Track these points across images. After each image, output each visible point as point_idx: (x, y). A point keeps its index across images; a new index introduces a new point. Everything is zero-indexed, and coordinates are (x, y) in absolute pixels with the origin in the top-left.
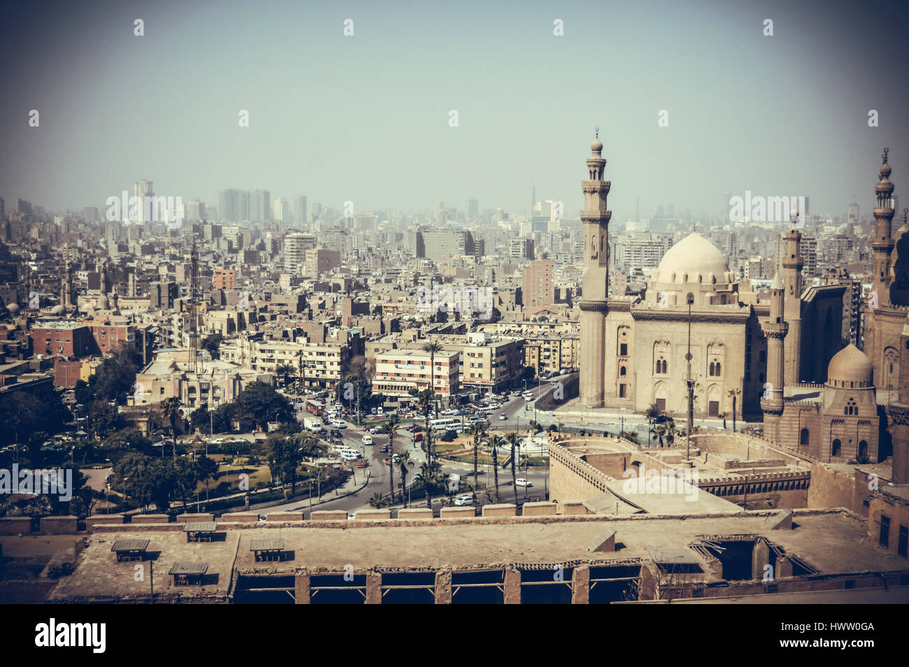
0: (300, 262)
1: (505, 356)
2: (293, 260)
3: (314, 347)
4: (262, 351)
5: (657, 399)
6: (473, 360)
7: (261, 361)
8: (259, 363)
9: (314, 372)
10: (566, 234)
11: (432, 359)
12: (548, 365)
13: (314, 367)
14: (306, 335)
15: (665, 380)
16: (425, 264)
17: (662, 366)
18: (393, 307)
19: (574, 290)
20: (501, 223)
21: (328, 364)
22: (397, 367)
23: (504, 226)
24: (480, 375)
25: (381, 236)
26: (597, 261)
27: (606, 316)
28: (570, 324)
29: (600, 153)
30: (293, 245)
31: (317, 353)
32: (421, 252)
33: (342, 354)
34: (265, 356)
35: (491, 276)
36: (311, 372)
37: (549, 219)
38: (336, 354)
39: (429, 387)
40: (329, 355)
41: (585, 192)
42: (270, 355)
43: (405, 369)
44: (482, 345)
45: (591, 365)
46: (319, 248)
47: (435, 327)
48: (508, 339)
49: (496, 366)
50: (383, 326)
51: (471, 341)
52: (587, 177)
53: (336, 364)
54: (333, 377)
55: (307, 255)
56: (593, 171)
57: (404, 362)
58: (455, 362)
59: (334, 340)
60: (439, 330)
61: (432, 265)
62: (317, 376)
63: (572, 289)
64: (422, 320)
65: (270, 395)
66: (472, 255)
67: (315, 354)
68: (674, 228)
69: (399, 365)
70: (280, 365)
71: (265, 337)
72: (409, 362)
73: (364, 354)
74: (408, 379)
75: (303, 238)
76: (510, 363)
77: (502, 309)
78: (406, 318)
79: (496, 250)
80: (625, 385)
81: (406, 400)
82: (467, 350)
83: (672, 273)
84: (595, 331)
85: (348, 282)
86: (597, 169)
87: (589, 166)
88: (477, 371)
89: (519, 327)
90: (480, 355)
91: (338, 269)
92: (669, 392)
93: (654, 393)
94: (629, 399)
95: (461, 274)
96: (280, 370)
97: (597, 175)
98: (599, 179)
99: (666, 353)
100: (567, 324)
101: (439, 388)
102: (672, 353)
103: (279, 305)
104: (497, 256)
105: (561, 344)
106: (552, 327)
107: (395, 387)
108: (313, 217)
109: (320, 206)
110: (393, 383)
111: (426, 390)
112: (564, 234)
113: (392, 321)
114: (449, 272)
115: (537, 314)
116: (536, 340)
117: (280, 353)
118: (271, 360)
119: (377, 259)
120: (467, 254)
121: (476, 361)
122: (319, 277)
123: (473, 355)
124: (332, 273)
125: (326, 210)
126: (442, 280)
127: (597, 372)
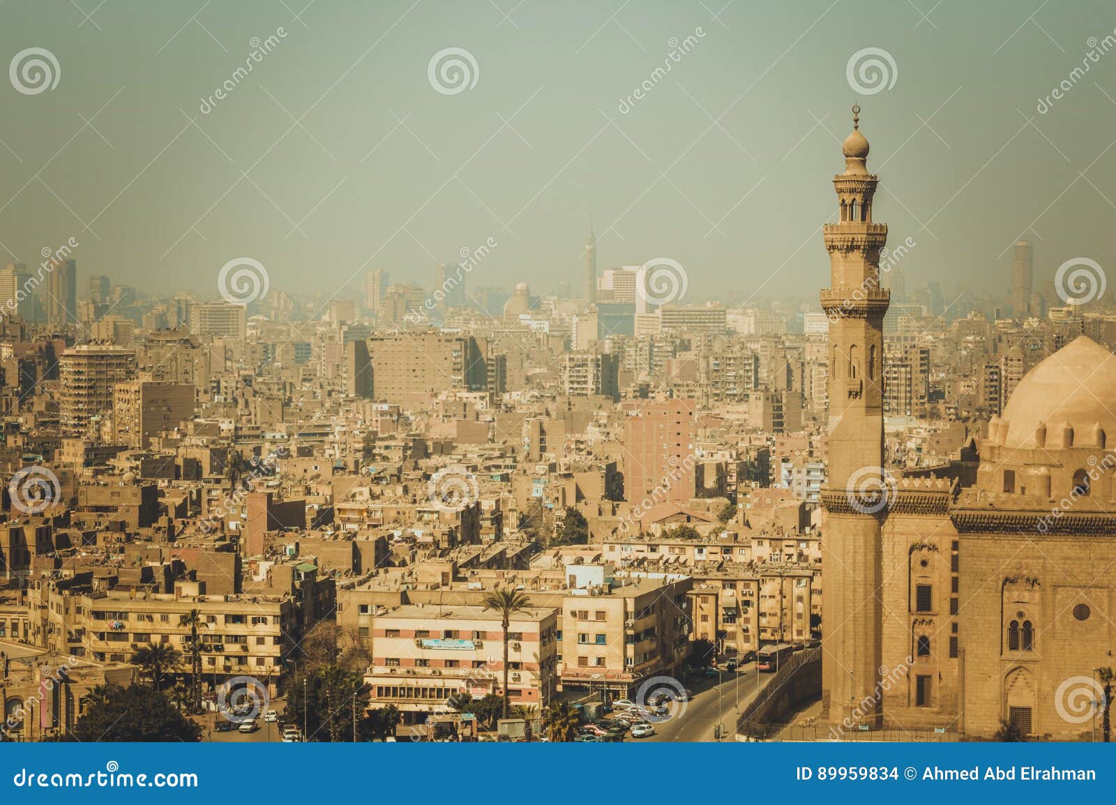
0: (98, 410)
1: (654, 616)
2: (80, 406)
3: (217, 603)
4: (99, 615)
5: (1013, 709)
6: (583, 627)
7: (94, 637)
8: (90, 643)
9: (221, 661)
10: (682, 341)
11: (506, 625)
12: (733, 636)
13: (220, 649)
14: (193, 577)
15: (1030, 666)
16: (383, 413)
17: (1021, 635)
18: (361, 511)
19: (733, 467)
20: (525, 319)
21: (251, 641)
22: (420, 645)
23: (534, 325)
24: (600, 661)
25: (260, 349)
26: (861, 402)
27: (881, 523)
28: (766, 543)
29: (864, 162)
30: (79, 373)
31: (227, 616)
32: (365, 387)
33: (282, 619)
34: (105, 626)
35: (537, 437)
36: (212, 661)
37: (632, 307)
38: (270, 619)
39: (494, 689)
40: (255, 621)
41: (832, 248)
42: (115, 623)
43: (439, 651)
44: (601, 593)
45: (851, 634)
46: (146, 378)
47: (474, 554)
48: (653, 579)
49: (635, 639)
50: (356, 553)
51: (572, 585)
52: (835, 215)
53: (269, 641)
54: (263, 670)
55: (117, 395)
56: (848, 201)
57: (438, 632)
58: (550, 633)
59: (262, 588)
60: (482, 560)
61: (399, 415)
62: (227, 668)
63: (727, 464)
64: (430, 539)
65: (156, 715)
66: (479, 390)
67: (221, 618)
68: (914, 324)
69: (426, 642)
70: (141, 645)
71: (96, 583)
72: (448, 634)
73: (333, 617)
74: (446, 671)
75: (103, 357)
76: (663, 634)
77: (588, 512)
78: (397, 534)
79: (528, 379)
80: (929, 677)
81: (448, 719)
82: (569, 605)
83: (1038, 426)
84: (860, 558)
85: (218, 455)
86: (859, 198)
87: (840, 191)
88: (592, 652)
89: (653, 550)
90: (601, 615)
91: (191, 426)
92: (1039, 690)
93: (1004, 696)
94: (936, 710)
95: (467, 434)
96: (141, 657)
97: (857, 210)
98: (863, 219)
99: (1030, 604)
100: (760, 544)
101: (518, 692)
102: (1043, 604)
103: (98, 509)
104: (536, 393)
105: (759, 589)
106: (728, 550)
107: (417, 690)
108: (96, 308)
109: (105, 282)
110: (412, 682)
111: (488, 696)
112: (678, 342)
113: (377, 542)
114: (442, 430)
115: (663, 521)
116: (704, 580)
117: (140, 618)
118: (119, 635)
119: (271, 403)
120: (470, 390)
121: (592, 628)
122: (146, 444)
123: (584, 615)
124: (175, 435)
125: (118, 291)
126: (426, 448)
127: (866, 648)
